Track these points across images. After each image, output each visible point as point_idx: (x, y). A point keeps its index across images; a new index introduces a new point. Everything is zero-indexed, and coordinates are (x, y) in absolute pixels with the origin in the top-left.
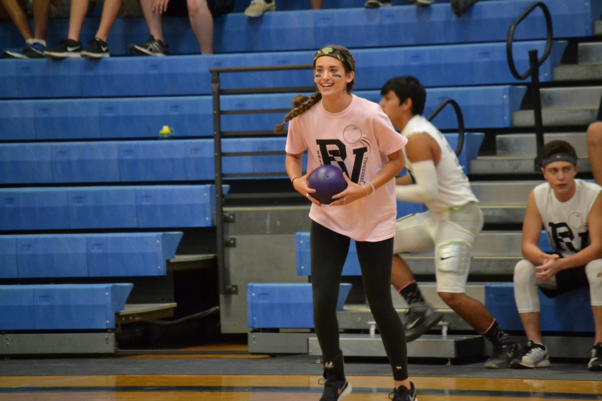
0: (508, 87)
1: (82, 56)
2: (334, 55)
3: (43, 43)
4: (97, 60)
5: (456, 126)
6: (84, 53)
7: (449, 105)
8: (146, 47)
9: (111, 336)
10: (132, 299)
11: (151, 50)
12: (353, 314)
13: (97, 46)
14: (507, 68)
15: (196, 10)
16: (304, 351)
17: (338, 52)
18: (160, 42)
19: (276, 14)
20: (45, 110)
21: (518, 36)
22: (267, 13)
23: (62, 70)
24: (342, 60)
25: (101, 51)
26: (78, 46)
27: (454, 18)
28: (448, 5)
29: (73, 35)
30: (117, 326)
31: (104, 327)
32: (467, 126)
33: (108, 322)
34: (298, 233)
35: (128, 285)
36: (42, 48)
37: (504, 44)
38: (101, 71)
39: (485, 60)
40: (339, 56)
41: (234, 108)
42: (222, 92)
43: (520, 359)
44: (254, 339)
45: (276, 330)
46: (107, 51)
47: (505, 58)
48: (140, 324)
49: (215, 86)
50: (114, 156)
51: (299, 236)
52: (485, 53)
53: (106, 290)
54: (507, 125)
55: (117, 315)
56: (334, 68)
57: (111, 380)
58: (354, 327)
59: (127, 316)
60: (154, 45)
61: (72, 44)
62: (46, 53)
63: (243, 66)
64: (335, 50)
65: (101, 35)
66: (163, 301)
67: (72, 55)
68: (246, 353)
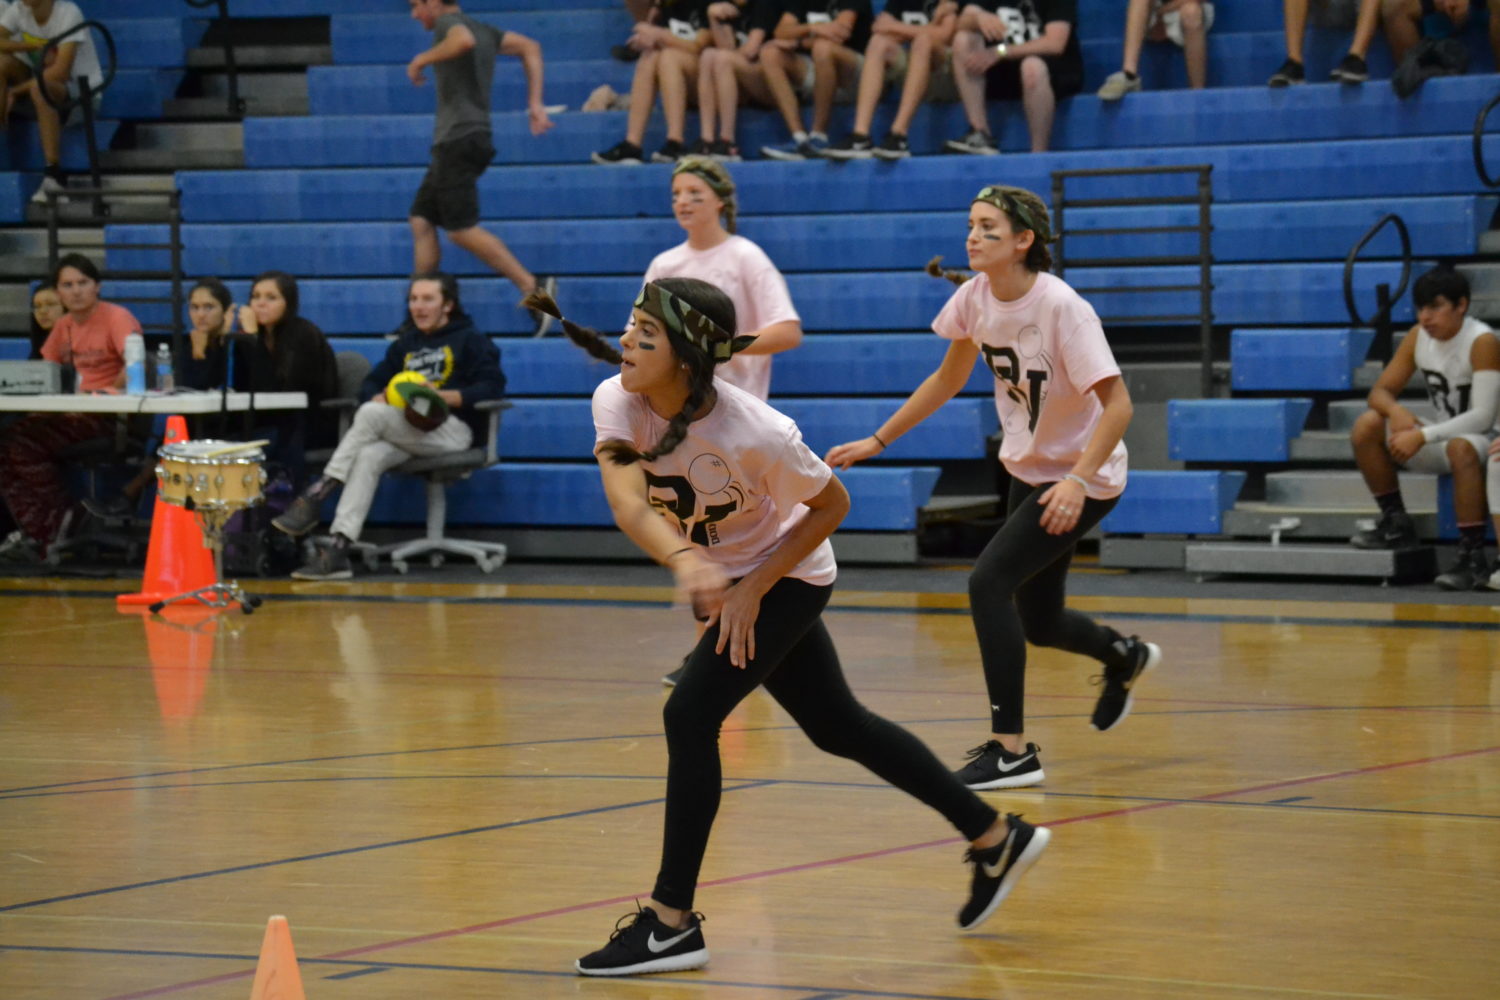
0: (1472, 197)
1: (875, 156)
2: (991, 199)
3: (823, 137)
4: (892, 161)
5: (1399, 251)
6: (877, 151)
7: (1391, 223)
8: (963, 141)
9: (910, 541)
10: (940, 489)
11: (972, 145)
12: (1250, 516)
13: (892, 141)
14: (1473, 170)
15: (1033, 87)
16: (1177, 564)
17: (1000, 194)
18: (983, 132)
19: (1141, 97)
20: (823, 229)
21: (1489, 125)
22: (1129, 96)
23: (845, 176)
24: (1005, 207)
25: (897, 148)
26: (869, 142)
27: (1395, 100)
28: (1387, 83)
29: (861, 126)
30: (919, 525)
31: (900, 526)
32: (1415, 251)
33: (907, 520)
34: (1172, 402)
35: (934, 470)
36: (822, 145)
37: (1470, 138)
38: (898, 176)
39: (1442, 159)
40: (998, 202)
41: (1081, 226)
42: (1065, 204)
43: (1487, 577)
44: (1108, 548)
45: (1138, 536)
46: (907, 149)
47: (1470, 156)
48: (949, 524)
49: (1056, 196)
50: (915, 293)
51: (1173, 407)
52: (1440, 150)
53: (904, 476)
54: (1470, 251)
55: (920, 512)
56: (988, 223)
57: (911, 599)
58: (1250, 532)
59: (933, 513)
60: (976, 138)
61: (860, 139)
62: (825, 151)
63: (1093, 167)
64: (994, 192)
65: (899, 126)
66: (980, 493)
67: (859, 154)
68: (1095, 566)
